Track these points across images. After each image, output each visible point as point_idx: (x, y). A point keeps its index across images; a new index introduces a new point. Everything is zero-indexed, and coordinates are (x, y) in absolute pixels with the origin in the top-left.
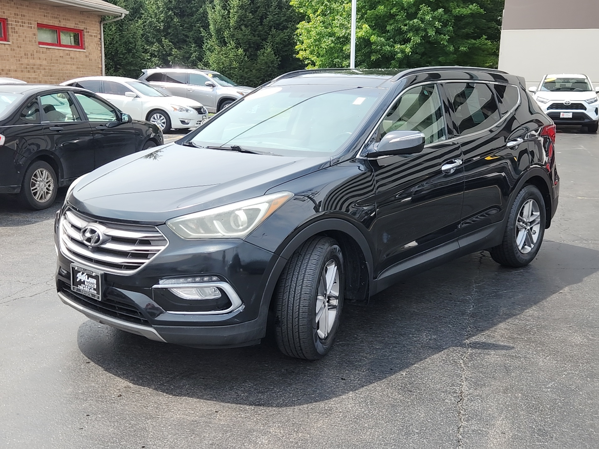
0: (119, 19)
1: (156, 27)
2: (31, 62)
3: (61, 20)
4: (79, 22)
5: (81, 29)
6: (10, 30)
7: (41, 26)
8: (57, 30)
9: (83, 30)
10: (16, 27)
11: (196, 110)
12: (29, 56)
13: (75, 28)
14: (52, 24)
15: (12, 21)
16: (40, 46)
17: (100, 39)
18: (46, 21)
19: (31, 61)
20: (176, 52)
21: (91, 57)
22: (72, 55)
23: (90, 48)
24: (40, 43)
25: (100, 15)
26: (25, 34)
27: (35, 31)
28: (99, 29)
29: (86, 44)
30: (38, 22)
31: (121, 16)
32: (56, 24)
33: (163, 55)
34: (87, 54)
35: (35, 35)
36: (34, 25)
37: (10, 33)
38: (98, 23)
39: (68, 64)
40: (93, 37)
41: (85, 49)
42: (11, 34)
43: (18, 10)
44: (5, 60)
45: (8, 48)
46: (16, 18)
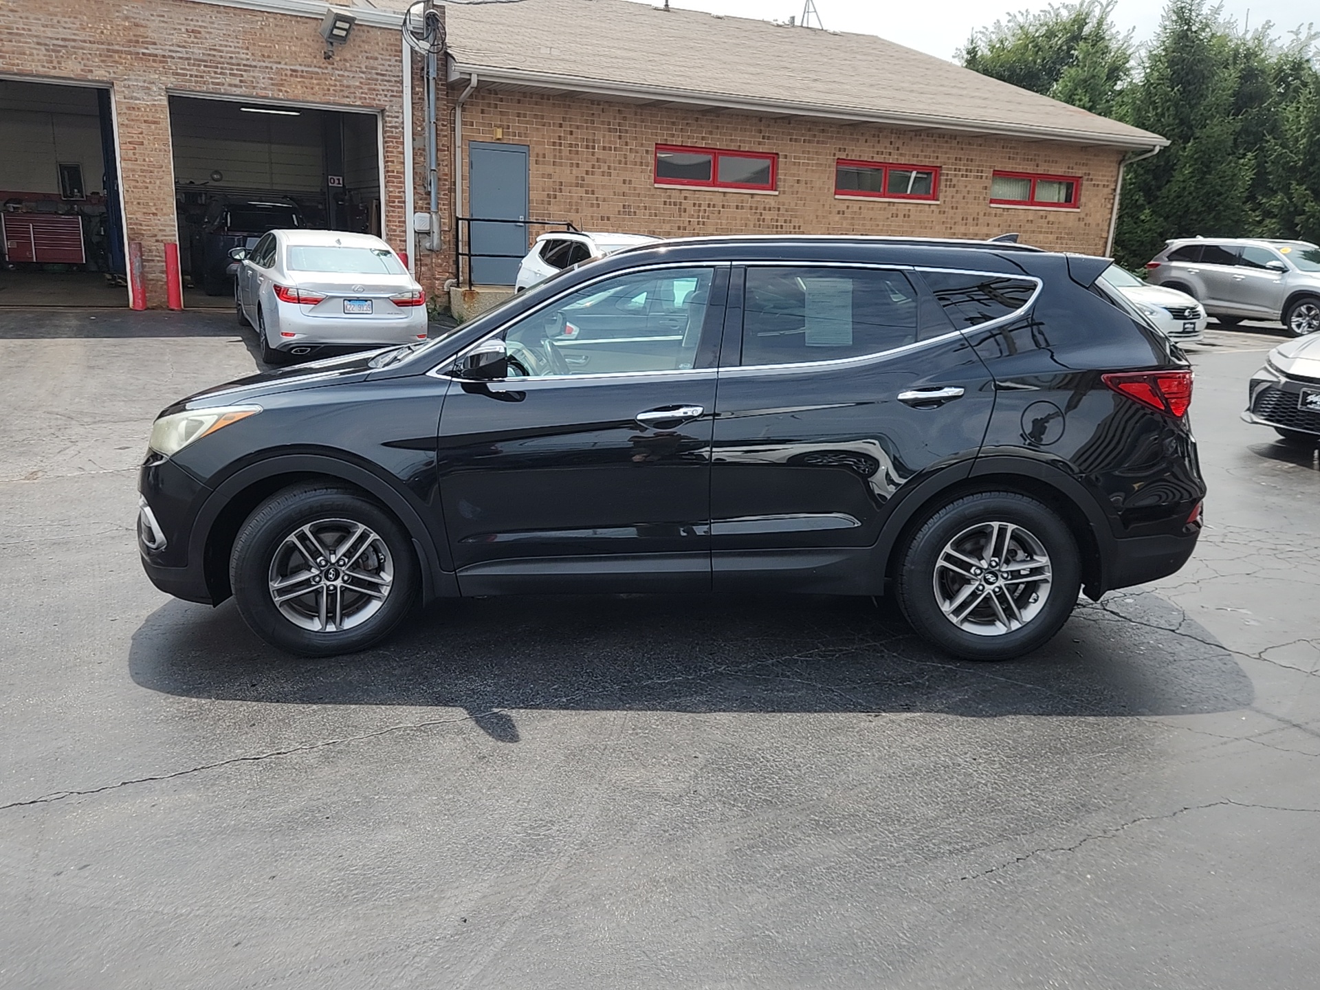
0: (1149, 155)
1: (1288, 162)
2: (971, 230)
3: (1040, 163)
4: (1076, 164)
5: (1077, 175)
6: (943, 183)
7: (999, 175)
8: (1032, 180)
9: (1081, 177)
10: (954, 179)
11: (1171, 312)
12: (970, 220)
13: (1066, 174)
14: (1021, 171)
15: (950, 169)
16: (992, 205)
17: (1115, 190)
18: (1009, 167)
19: (971, 228)
20: (1313, 207)
21: (1089, 220)
22: (1051, 218)
23: (1091, 205)
24: (992, 201)
25: (1121, 151)
26: (968, 189)
27: (988, 183)
28: (1115, 173)
29: (1083, 200)
30: (996, 169)
31: (1152, 150)
32: (1030, 169)
33: (1289, 212)
34: (1082, 215)
35: (986, 188)
36: (988, 173)
37: (942, 187)
38: (1114, 164)
39: (1041, 232)
40: (1101, 187)
41: (1078, 208)
42: (944, 189)
43: (963, 152)
44: (926, 228)
45: (935, 210)
46: (956, 164)
